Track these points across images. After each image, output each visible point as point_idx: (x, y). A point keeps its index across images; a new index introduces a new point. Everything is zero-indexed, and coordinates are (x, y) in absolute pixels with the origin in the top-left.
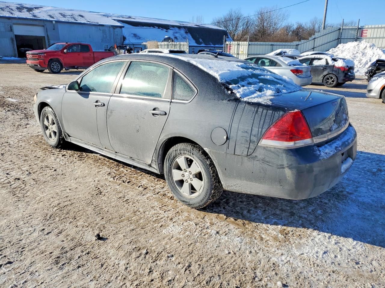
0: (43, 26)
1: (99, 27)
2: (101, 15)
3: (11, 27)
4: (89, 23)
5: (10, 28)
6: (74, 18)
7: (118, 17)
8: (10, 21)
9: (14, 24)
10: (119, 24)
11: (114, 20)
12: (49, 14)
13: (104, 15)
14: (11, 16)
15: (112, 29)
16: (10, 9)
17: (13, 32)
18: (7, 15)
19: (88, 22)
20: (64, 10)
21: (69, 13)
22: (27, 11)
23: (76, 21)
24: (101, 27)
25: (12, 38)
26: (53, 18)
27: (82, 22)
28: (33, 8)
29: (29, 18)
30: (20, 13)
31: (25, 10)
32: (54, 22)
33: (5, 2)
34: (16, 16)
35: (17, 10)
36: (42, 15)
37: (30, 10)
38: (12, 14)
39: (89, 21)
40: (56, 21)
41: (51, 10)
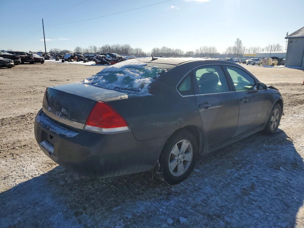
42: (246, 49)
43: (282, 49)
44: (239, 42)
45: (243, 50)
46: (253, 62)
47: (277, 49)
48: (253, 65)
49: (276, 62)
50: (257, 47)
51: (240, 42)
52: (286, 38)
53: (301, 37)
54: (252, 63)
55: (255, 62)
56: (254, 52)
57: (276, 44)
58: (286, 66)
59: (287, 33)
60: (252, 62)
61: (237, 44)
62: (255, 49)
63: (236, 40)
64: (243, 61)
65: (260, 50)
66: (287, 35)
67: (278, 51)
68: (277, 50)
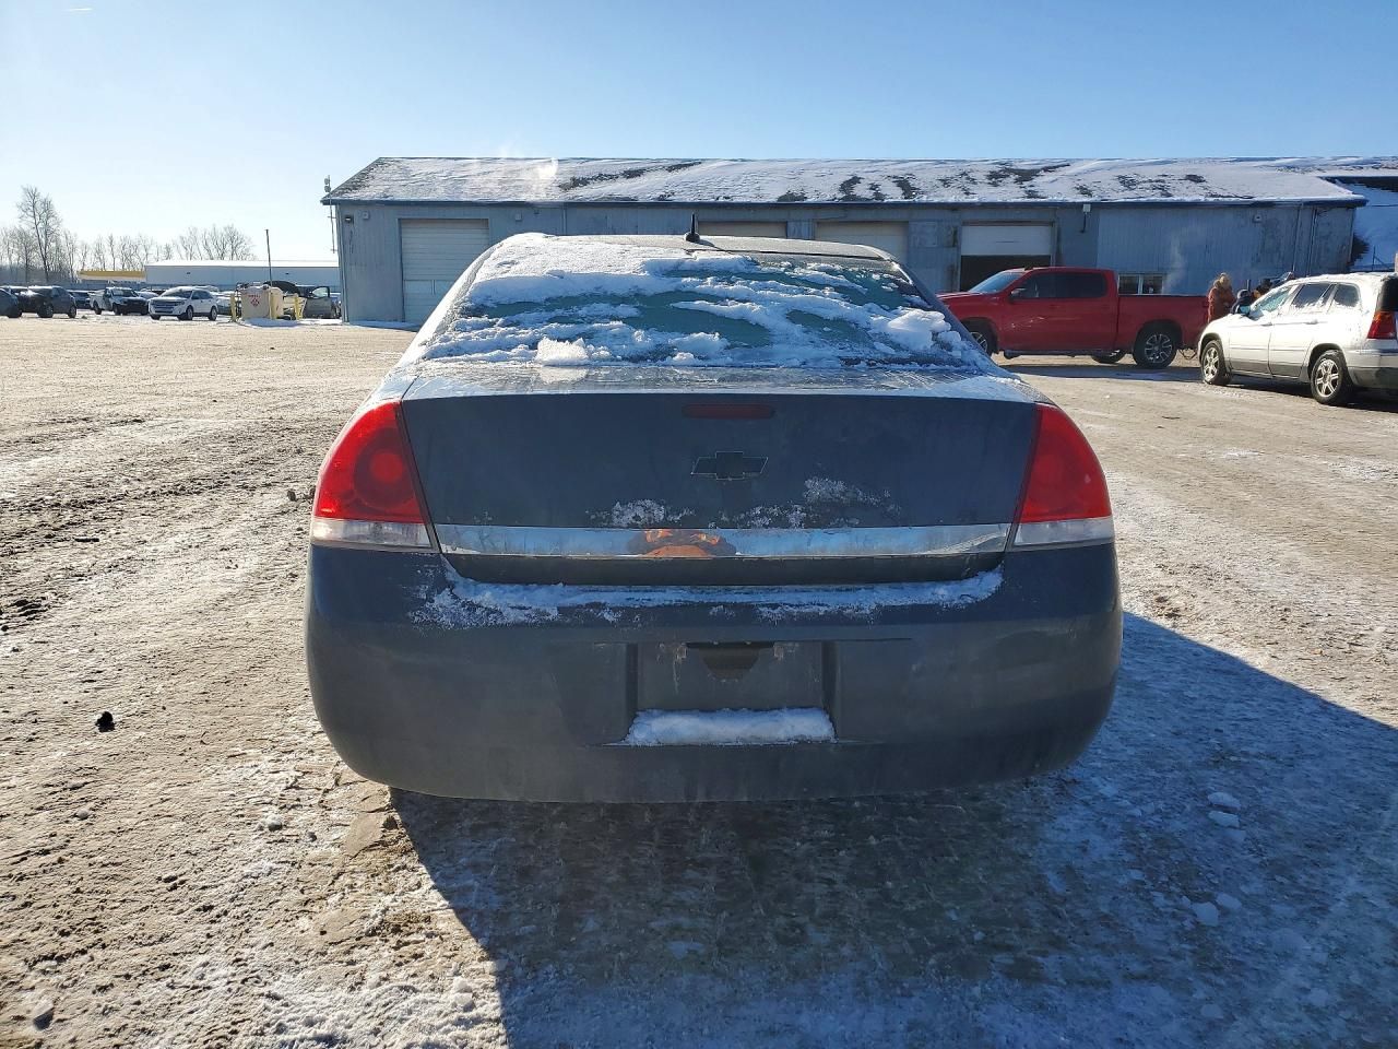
0: (1051, 224)
1: (1250, 213)
2: (1278, 166)
3: (955, 233)
4: (1211, 199)
5: (951, 239)
6: (1162, 188)
7: (1359, 165)
8: (956, 215)
9: (965, 223)
10: (1343, 194)
11: (1332, 180)
12: (1081, 183)
13: (1288, 167)
14: (964, 199)
15: (1305, 217)
16: (968, 178)
17: (959, 248)
18: (951, 200)
19: (1212, 196)
20: (1140, 165)
21: (1153, 173)
22: (1017, 181)
23: (1164, 199)
24: (1259, 214)
25: (952, 266)
26: (1089, 194)
27: (1188, 199)
28: (1039, 171)
29: (1013, 200)
30: (993, 189)
31: (1013, 177)
32: (1087, 209)
33: (964, 161)
34: (976, 200)
35: (987, 181)
36: (1054, 189)
37: (1025, 176)
38: (967, 194)
39: (1220, 192)
40: (1094, 205)
41: (1094, 170)
42: (78, 244)
43: (251, 252)
44: (39, 207)
45: (66, 251)
46: (186, 306)
47: (228, 247)
48: (184, 317)
49: (295, 303)
50: (134, 237)
51: (47, 206)
52: (325, 202)
53: (377, 202)
54: (177, 310)
55: (190, 307)
56: (127, 258)
57: (220, 229)
58: (349, 321)
59: (327, 181)
60: (175, 303)
61: (32, 219)
62: (127, 246)
63: (20, 197)
64: (112, 301)
65: (153, 250)
66: (328, 189)
67: (235, 256)
68: (230, 253)
